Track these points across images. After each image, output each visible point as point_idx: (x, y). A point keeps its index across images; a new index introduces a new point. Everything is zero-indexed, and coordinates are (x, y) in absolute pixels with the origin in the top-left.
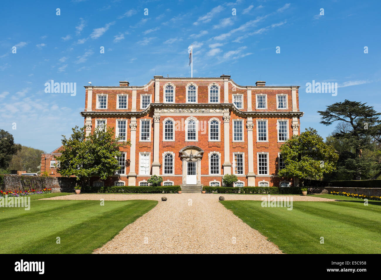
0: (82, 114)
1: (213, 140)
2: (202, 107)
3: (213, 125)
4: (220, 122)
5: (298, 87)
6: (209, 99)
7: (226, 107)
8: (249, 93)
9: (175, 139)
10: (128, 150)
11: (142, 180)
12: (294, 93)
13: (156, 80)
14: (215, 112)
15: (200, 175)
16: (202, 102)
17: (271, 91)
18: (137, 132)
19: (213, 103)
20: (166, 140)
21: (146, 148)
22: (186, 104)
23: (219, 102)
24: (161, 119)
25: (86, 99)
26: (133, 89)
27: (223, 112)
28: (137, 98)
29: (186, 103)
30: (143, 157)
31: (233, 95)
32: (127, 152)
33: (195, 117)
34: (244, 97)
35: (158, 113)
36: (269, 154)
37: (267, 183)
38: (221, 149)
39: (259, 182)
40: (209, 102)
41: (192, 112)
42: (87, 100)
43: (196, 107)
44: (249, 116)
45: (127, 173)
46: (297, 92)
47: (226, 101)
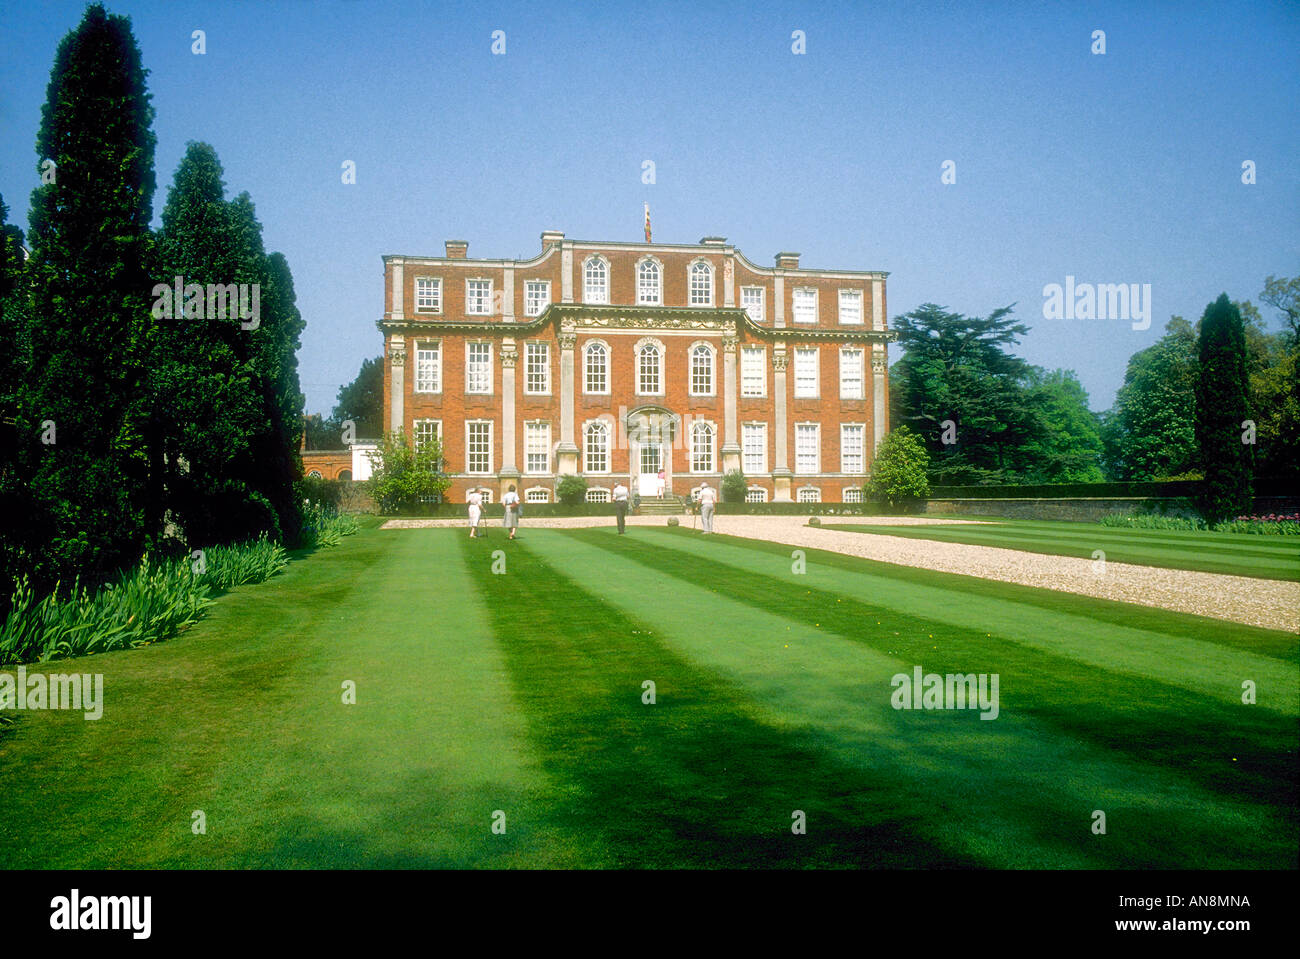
0: (381, 324)
1: (699, 394)
2: (674, 316)
3: (698, 357)
4: (714, 352)
5: (888, 274)
6: (690, 297)
7: (729, 317)
8: (779, 284)
9: (612, 389)
10: (497, 415)
11: (534, 486)
12: (877, 287)
13: (564, 246)
14: (703, 327)
15: (670, 475)
16: (675, 302)
17: (828, 281)
18: (519, 372)
19: (698, 305)
20: (590, 393)
21: (540, 411)
22: (637, 307)
23: (712, 304)
24: (578, 342)
25: (389, 287)
26: (506, 265)
27: (722, 328)
28: (515, 289)
29: (636, 305)
30: (533, 432)
31: (741, 287)
32: (494, 419)
33: (659, 337)
34: (767, 292)
35: (569, 327)
36: (822, 426)
37: (816, 492)
38: (718, 414)
39: (799, 490)
40: (691, 305)
41: (650, 327)
42: (392, 291)
43: (659, 315)
44: (779, 338)
45: (497, 469)
46: (884, 286)
47: (729, 302)
